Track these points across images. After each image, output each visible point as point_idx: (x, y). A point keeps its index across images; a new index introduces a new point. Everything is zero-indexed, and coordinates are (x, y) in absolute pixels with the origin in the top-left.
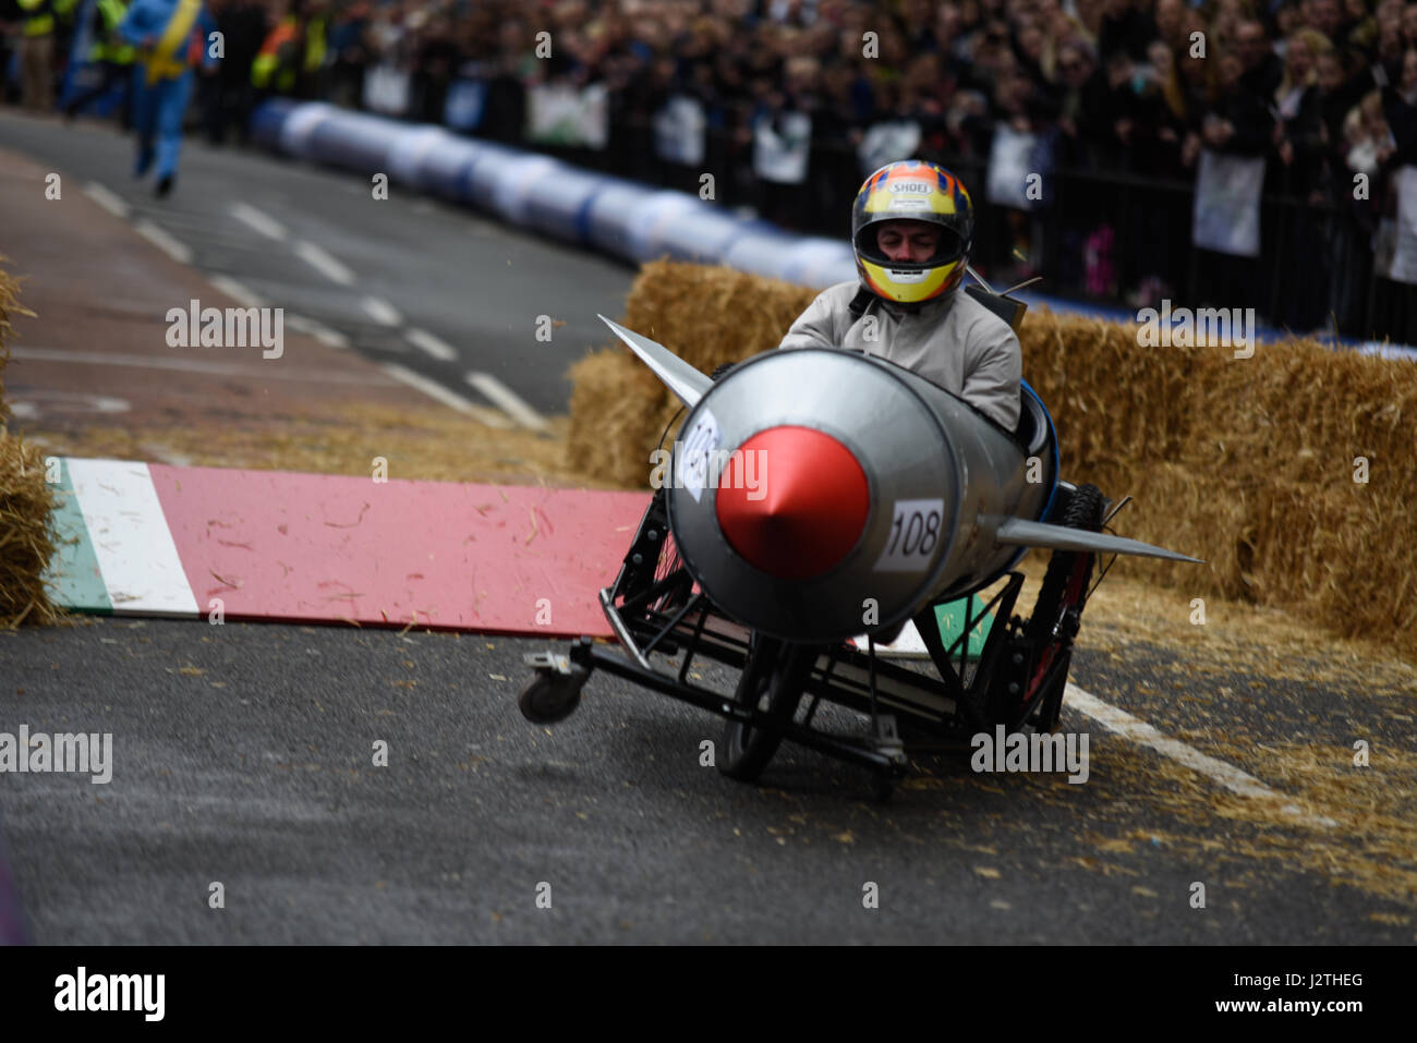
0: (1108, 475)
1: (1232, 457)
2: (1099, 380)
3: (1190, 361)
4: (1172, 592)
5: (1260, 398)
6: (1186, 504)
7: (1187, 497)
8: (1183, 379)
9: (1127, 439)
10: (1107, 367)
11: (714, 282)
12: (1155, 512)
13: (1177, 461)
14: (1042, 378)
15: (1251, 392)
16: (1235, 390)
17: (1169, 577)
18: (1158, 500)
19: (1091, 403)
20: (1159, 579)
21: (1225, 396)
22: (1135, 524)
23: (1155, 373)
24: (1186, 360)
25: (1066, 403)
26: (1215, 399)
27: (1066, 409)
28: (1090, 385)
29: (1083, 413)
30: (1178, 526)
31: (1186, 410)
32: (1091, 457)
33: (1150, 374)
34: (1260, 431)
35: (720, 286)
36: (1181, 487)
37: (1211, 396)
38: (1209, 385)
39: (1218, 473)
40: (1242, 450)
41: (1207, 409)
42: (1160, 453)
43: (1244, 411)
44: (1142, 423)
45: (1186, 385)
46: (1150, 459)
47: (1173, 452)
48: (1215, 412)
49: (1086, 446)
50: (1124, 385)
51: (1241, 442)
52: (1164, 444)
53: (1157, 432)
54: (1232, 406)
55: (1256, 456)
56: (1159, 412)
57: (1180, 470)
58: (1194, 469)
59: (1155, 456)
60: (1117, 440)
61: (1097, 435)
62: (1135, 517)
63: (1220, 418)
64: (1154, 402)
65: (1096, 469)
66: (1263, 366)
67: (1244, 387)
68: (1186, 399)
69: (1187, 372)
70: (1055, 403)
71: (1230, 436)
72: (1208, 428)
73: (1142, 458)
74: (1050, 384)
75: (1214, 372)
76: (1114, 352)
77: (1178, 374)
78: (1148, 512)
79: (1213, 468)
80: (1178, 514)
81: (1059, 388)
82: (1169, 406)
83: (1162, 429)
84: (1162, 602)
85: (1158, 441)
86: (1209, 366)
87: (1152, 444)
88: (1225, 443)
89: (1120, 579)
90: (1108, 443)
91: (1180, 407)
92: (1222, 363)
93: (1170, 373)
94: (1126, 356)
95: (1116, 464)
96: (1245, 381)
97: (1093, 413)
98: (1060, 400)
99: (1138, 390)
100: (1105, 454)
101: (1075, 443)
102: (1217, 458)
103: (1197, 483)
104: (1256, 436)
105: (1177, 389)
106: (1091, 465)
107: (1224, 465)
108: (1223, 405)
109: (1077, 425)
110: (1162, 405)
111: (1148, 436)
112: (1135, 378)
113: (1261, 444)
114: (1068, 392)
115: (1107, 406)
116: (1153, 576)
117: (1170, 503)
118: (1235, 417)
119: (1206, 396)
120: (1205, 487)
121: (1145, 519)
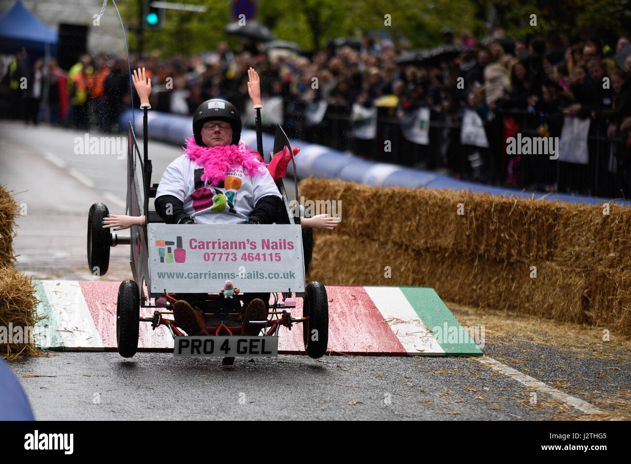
0: (521, 268)
1: (578, 257)
2: (514, 224)
3: (556, 214)
4: (552, 321)
5: (589, 231)
6: (557, 280)
7: (557, 277)
8: (554, 223)
9: (529, 252)
10: (518, 218)
11: (334, 187)
12: (543, 284)
13: (552, 260)
14: (488, 224)
15: (585, 227)
16: (578, 227)
17: (550, 314)
18: (544, 278)
19: (511, 235)
20: (546, 315)
21: (573, 231)
22: (534, 290)
23: (540, 221)
24: (554, 214)
25: (499, 236)
26: (569, 231)
27: (500, 238)
28: (510, 227)
29: (508, 240)
30: (554, 290)
31: (556, 236)
32: (512, 260)
33: (538, 221)
34: (591, 245)
35: (337, 188)
36: (554, 273)
37: (567, 230)
38: (566, 225)
39: (571, 265)
40: (582, 254)
41: (566, 235)
42: (544, 257)
43: (583, 237)
44: (535, 244)
45: (555, 225)
46: (540, 260)
47: (550, 257)
48: (569, 237)
49: (510, 255)
50: (526, 226)
51: (582, 250)
52: (546, 253)
53: (542, 247)
54: (577, 234)
55: (588, 257)
56: (543, 238)
57: (553, 264)
58: (561, 264)
59: (542, 258)
60: (524, 252)
61: (514, 250)
62: (533, 287)
63: (571, 240)
64: (540, 234)
65: (515, 265)
66: (591, 216)
67: (583, 225)
68: (555, 232)
69: (555, 219)
70: (494, 235)
71: (577, 248)
72: (566, 245)
73: (536, 260)
74: (492, 227)
75: (568, 219)
76: (521, 212)
77: (551, 220)
78: (540, 284)
79: (569, 263)
80: (554, 284)
81: (495, 229)
82: (548, 236)
83: (545, 246)
84: (548, 325)
85: (543, 252)
86: (565, 216)
87: (540, 253)
88: (574, 251)
89: (527, 315)
90: (519, 253)
91: (553, 235)
92: (571, 215)
93: (547, 220)
94: (526, 213)
95: (524, 263)
96: (583, 223)
97: (512, 240)
98: (497, 235)
99: (533, 228)
100: (518, 259)
101: (505, 253)
102: (571, 258)
103: (562, 270)
104: (589, 248)
105: (551, 227)
106: (513, 264)
107: (574, 261)
108: (572, 234)
109: (505, 246)
110: (544, 235)
111: (538, 250)
112: (531, 223)
113: (591, 251)
114: (501, 231)
115: (519, 237)
116: (543, 314)
117: (550, 280)
118: (578, 240)
119: (564, 230)
120: (566, 272)
121: (538, 287)
